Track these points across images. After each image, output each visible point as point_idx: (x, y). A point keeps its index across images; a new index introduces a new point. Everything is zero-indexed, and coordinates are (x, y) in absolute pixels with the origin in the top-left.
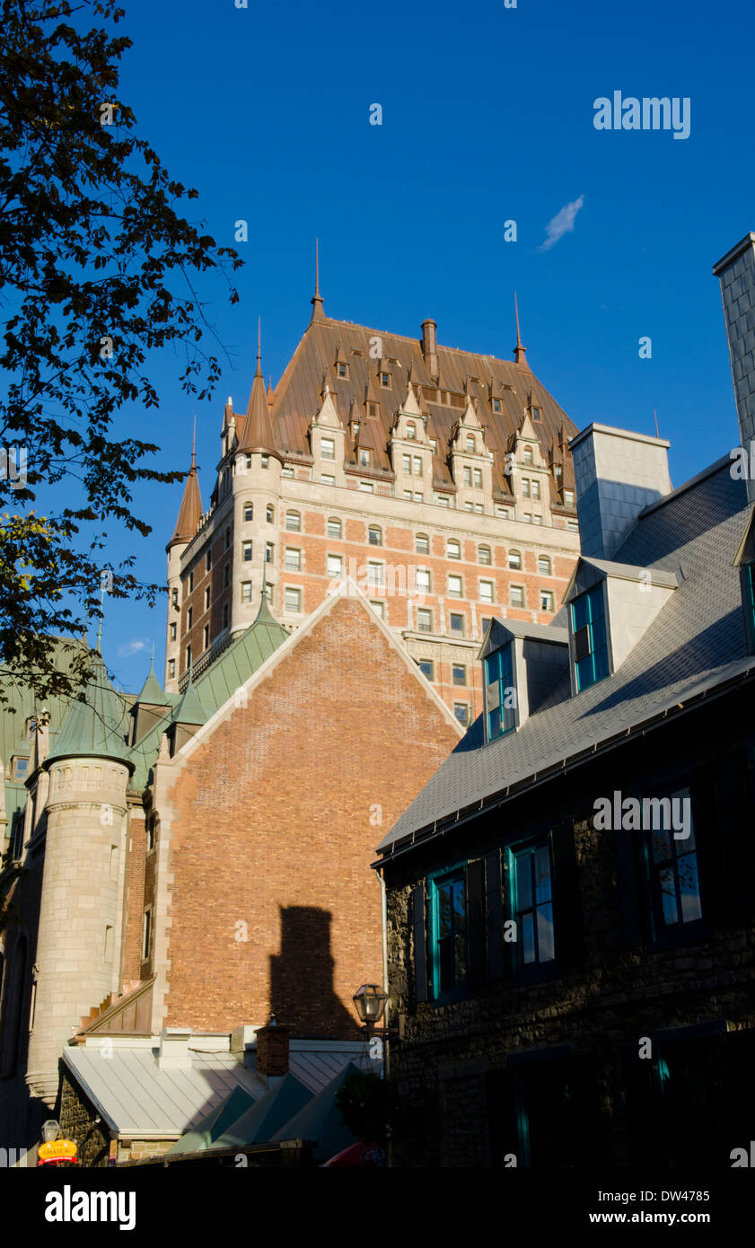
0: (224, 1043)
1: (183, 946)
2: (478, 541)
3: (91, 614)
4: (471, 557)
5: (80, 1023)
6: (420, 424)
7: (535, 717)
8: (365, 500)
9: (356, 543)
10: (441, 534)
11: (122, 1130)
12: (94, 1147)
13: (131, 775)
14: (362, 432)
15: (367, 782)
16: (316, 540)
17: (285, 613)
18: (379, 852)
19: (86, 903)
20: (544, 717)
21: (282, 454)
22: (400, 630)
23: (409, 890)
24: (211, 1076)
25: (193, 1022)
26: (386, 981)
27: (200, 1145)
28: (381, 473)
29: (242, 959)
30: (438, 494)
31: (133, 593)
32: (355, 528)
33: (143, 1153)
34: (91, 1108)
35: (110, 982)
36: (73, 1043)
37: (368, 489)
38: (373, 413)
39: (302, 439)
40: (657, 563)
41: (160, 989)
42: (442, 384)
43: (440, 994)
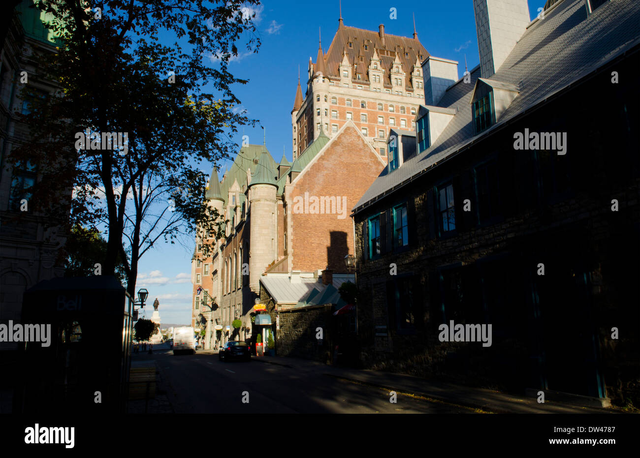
0: (312, 275)
1: (297, 245)
2: (400, 105)
3: (233, 131)
4: (397, 111)
5: (265, 269)
6: (379, 63)
7: (405, 163)
8: (359, 92)
9: (357, 108)
10: (387, 103)
11: (278, 301)
12: (271, 306)
13: (277, 190)
14: (358, 68)
15: (358, 190)
16: (343, 107)
17: (332, 134)
18: (352, 211)
19: (265, 231)
20: (408, 162)
21: (329, 77)
22: (373, 138)
23: (362, 223)
24: (308, 285)
25: (301, 269)
26: (355, 253)
27: (304, 305)
28: (365, 82)
29: (317, 249)
30: (386, 89)
31: (247, 123)
32: (356, 102)
33: (285, 308)
34: (269, 295)
35: (274, 256)
36: (263, 275)
37: (361, 88)
38: (362, 60)
39: (336, 71)
40: (450, 106)
41: (290, 258)
42: (387, 48)
43: (372, 257)
